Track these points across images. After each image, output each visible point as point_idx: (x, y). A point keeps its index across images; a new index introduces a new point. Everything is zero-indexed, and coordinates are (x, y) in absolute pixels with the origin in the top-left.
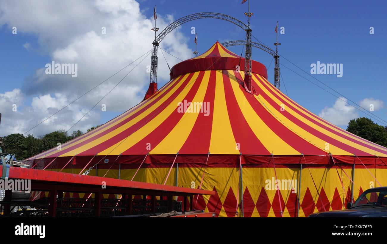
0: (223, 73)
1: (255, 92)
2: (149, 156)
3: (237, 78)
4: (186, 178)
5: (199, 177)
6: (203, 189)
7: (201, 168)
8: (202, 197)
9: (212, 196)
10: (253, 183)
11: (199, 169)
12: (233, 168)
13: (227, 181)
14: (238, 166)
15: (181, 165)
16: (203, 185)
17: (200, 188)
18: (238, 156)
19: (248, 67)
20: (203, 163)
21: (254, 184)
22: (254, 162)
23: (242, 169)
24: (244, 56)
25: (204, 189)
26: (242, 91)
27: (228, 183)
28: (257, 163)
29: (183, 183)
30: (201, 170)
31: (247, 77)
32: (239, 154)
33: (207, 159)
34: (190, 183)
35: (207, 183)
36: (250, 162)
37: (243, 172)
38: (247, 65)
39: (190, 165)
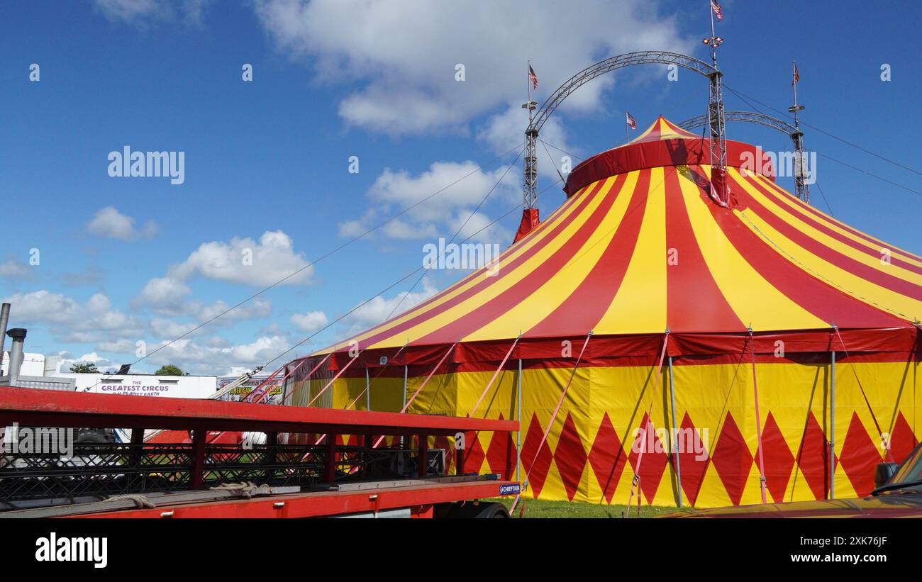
1: (737, 203)
2: (459, 345)
4: (542, 393)
5: (571, 392)
7: (573, 369)
10: (701, 404)
11: (568, 370)
12: (650, 368)
13: (637, 399)
15: (529, 364)
16: (578, 409)
18: (661, 336)
21: (704, 404)
22: (703, 350)
23: (673, 368)
27: (640, 404)
28: (711, 353)
29: (535, 405)
30: (574, 373)
31: (716, 172)
32: (665, 332)
33: (582, 347)
34: (551, 405)
35: (588, 404)
36: (691, 351)
37: (675, 376)
38: (716, 149)
39: (548, 363)
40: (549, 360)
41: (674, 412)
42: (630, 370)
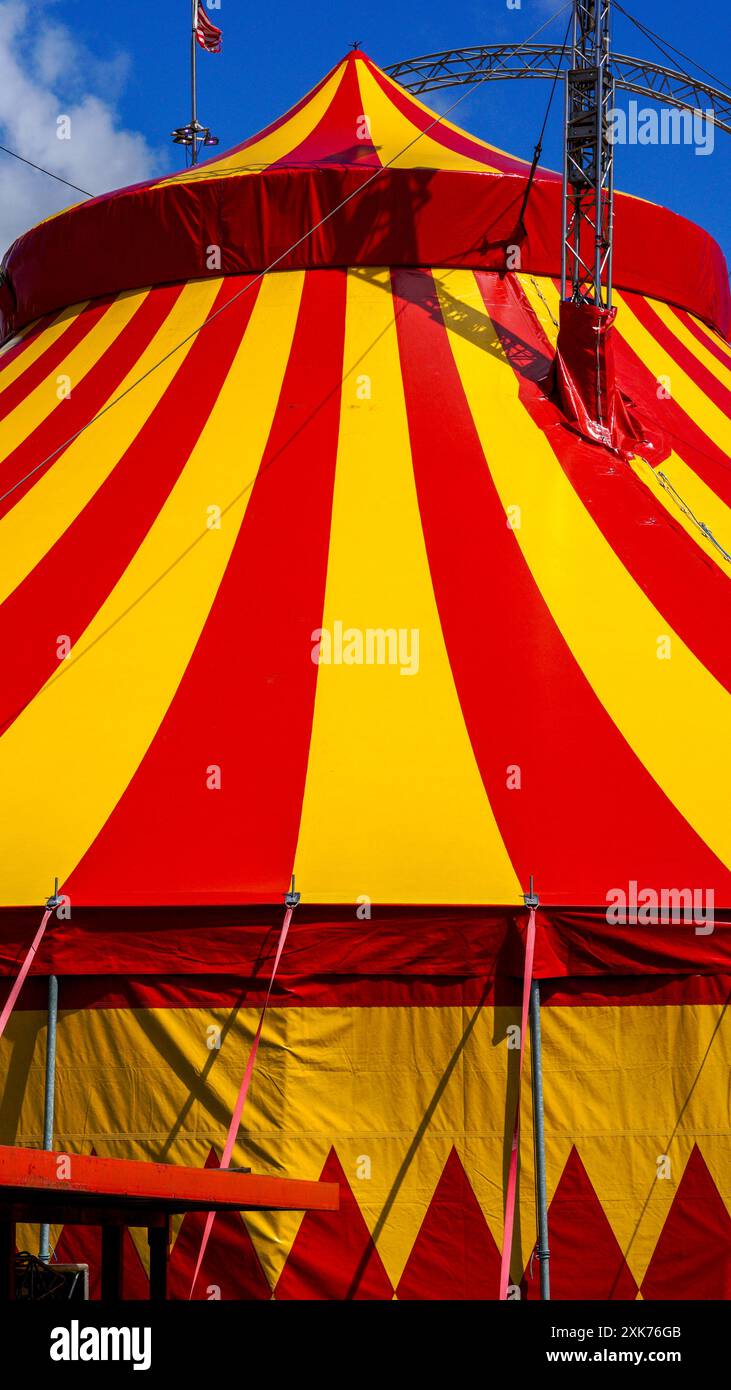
0: (395, 288)
1: (641, 433)
3: (500, 331)
4: (123, 1090)
6: (249, 1170)
7: (230, 1010)
8: (243, 1228)
9: (314, 1221)
10: (619, 1124)
11: (218, 1017)
12: (470, 1011)
13: (427, 1104)
14: (507, 995)
15: (82, 993)
16: (245, 1140)
17: (225, 1164)
18: (510, 917)
19: (591, 244)
20: (244, 968)
21: (626, 1125)
22: (629, 961)
23: (542, 1014)
24: (555, 167)
25: (254, 1171)
26: (540, 425)
27: (434, 1119)
28: (651, 968)
29: (95, 1126)
30: (230, 1024)
31: (579, 318)
32: (520, 902)
33: (276, 945)
34: (150, 1123)
35: (280, 1127)
36: (597, 964)
37: (549, 1043)
38: (580, 232)
39: (147, 991)
40: (150, 980)
41: (544, 1158)
42: (411, 1017)
